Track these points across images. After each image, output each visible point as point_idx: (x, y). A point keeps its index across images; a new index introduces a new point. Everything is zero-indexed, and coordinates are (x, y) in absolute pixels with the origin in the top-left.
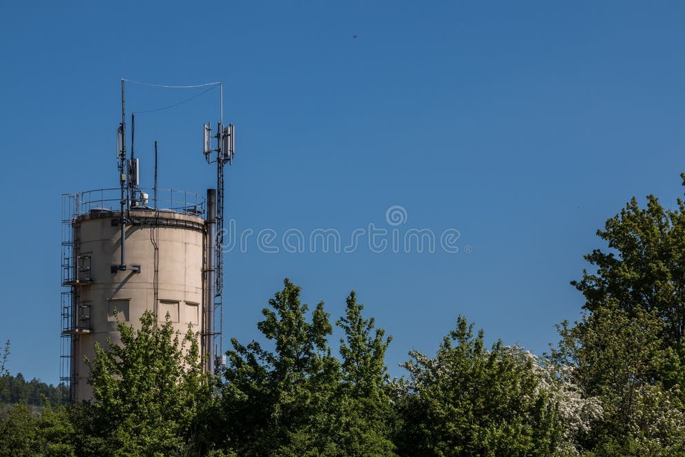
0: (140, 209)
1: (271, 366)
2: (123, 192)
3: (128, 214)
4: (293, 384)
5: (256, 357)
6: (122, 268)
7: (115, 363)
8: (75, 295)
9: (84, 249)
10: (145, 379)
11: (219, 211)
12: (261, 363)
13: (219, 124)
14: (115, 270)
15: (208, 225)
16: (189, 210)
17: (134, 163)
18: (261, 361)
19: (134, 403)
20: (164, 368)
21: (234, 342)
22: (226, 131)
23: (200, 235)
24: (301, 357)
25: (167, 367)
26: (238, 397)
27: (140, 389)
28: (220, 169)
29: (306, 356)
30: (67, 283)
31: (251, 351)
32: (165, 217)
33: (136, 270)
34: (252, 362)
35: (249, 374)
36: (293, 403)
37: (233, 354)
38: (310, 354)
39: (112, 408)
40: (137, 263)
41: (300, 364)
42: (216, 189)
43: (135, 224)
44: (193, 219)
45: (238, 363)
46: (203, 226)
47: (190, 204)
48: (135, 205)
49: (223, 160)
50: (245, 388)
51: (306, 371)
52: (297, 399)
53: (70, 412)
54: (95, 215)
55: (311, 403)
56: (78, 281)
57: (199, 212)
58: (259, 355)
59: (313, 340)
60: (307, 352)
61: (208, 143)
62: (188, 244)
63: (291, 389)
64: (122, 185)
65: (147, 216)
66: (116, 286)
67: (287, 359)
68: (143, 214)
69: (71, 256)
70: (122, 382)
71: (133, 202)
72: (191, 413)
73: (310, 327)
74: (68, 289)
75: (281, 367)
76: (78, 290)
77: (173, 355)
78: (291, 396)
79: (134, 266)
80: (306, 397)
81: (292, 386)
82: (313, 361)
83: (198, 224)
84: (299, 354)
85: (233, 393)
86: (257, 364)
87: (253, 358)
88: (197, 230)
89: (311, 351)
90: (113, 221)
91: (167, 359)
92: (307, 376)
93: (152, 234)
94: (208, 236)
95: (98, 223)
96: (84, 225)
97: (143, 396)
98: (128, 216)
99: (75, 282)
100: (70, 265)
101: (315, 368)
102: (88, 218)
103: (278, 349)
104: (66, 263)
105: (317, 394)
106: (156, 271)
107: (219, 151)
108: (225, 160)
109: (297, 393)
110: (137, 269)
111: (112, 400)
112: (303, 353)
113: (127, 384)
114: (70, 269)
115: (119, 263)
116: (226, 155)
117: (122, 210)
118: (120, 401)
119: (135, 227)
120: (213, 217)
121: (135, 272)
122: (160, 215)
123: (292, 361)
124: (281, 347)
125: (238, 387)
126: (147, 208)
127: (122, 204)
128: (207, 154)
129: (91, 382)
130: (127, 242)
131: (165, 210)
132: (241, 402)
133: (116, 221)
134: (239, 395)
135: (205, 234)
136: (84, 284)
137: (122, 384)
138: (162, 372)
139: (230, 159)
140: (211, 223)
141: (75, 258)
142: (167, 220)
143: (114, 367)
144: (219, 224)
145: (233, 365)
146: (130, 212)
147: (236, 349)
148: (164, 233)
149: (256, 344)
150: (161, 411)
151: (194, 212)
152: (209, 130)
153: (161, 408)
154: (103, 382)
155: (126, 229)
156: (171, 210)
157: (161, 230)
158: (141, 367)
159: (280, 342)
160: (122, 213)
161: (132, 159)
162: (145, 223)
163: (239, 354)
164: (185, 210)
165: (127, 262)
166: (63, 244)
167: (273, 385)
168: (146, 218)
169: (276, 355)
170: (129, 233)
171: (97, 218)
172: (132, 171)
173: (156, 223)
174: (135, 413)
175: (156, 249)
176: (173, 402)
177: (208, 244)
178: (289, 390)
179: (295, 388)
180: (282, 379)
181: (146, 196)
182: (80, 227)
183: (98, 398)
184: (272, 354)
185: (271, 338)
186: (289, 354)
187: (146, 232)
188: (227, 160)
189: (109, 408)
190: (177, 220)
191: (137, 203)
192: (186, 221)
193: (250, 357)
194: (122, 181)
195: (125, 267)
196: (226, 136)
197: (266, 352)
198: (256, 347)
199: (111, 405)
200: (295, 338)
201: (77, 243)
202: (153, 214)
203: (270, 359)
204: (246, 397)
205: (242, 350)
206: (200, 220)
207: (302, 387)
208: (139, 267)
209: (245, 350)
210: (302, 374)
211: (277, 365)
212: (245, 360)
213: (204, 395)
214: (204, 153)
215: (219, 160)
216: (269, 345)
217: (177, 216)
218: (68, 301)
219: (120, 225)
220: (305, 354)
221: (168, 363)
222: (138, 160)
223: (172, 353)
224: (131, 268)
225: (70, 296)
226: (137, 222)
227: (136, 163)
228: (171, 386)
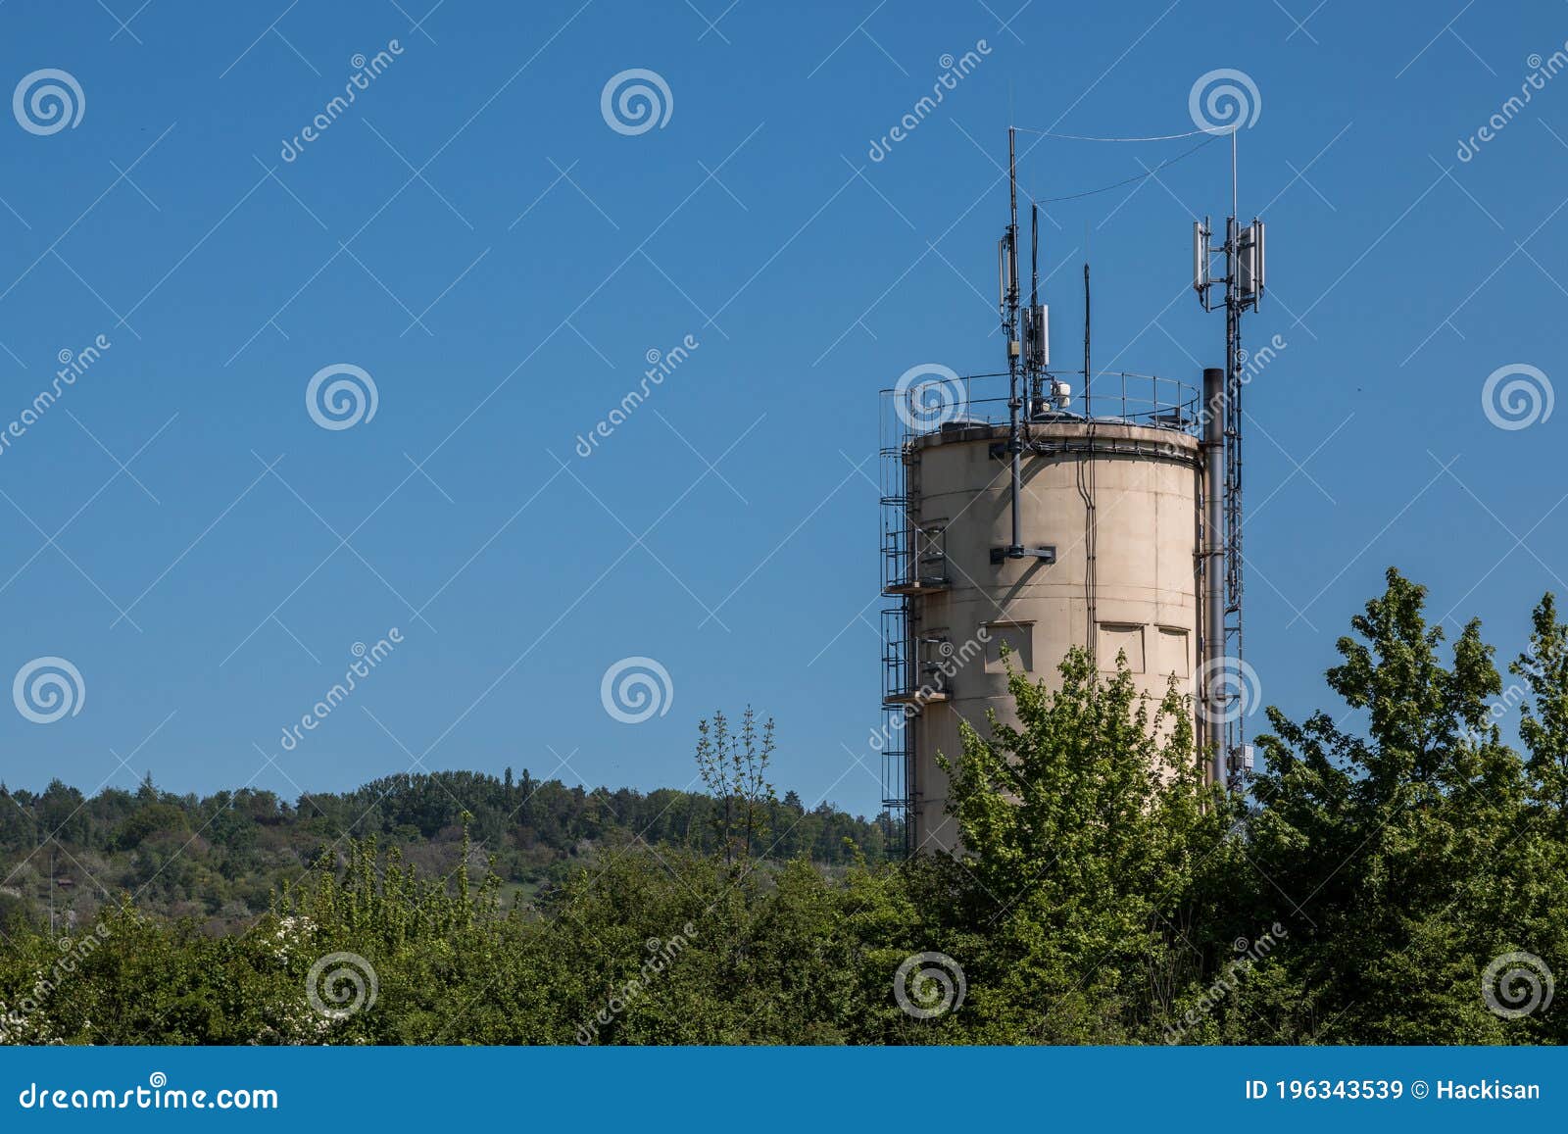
0: (1052, 418)
1: (1359, 770)
2: (1013, 381)
3: (1027, 430)
4: (1412, 809)
5: (1326, 748)
6: (1015, 552)
7: (1006, 768)
8: (912, 616)
9: (929, 511)
10: (1073, 802)
11: (1230, 419)
12: (1336, 763)
13: (1229, 222)
14: (999, 556)
15: (1208, 450)
16: (1163, 419)
17: (1038, 316)
18: (1337, 758)
19: (1050, 855)
20: (1116, 777)
21: (1273, 715)
22: (1246, 236)
23: (1189, 474)
24: (1430, 746)
25: (1124, 775)
26: (1286, 840)
27: (1063, 824)
28: (1232, 322)
29: (1442, 745)
30: (894, 589)
31: (1312, 736)
32: (1108, 435)
33: (1046, 557)
34: (1317, 761)
35: (1310, 787)
36: (1414, 852)
37: (1271, 741)
38: (1451, 741)
39: (1002, 867)
40: (1047, 540)
41: (1428, 763)
42: (1224, 368)
43: (1041, 454)
44: (1172, 437)
45: (1284, 762)
46: (1195, 453)
47: (1166, 405)
48: (1041, 410)
49: (1240, 301)
50: (1301, 818)
51: (1442, 778)
52: (1421, 845)
53: (908, 877)
54: (953, 434)
55: (1455, 852)
56: (917, 585)
57: (1185, 422)
58: (1333, 745)
59: (1456, 707)
60: (1443, 736)
61: (1205, 264)
62: (1162, 494)
63: (1407, 821)
64: (1013, 365)
65: (1069, 434)
66: (1003, 593)
67: (1398, 753)
68: (1060, 430)
69: (900, 529)
70: (1023, 809)
71: (1038, 404)
72: (1179, 878)
73: (1449, 679)
74: (897, 602)
75: (1385, 771)
76: (918, 603)
77: (1134, 747)
78: (1408, 836)
79: (1041, 549)
80: (1442, 840)
81: (1411, 813)
82: (1458, 756)
83: (1184, 449)
84: (1424, 741)
85: (1273, 832)
86: (1328, 766)
87: (1318, 751)
88: (1182, 462)
89: (1452, 733)
90: (992, 448)
91: (1121, 756)
92: (1445, 792)
93: (1080, 472)
94: (1207, 475)
95: (958, 454)
96: (928, 459)
97: (1070, 840)
98: (1027, 437)
99: (911, 585)
100: (900, 549)
101: (1464, 771)
102: (936, 442)
103: (1376, 729)
104: (891, 544)
105: (1469, 832)
106: (1091, 558)
107: (1229, 281)
108: (1244, 301)
109: (1422, 829)
110: (1048, 554)
111: (1001, 850)
112: (1434, 738)
113: (1034, 812)
114: (900, 557)
115: (1007, 541)
116: (1246, 290)
117: (1013, 422)
118: (1019, 853)
119: (1042, 461)
120: (1218, 431)
121: (1043, 560)
122: (1099, 430)
123: (1410, 756)
124: (1382, 724)
125: (1285, 819)
126: (1068, 417)
127: (1013, 408)
128: (1201, 289)
129: (951, 809)
130: (1027, 493)
131: (1108, 418)
132: (1293, 852)
133: (998, 445)
134: (1288, 835)
135: (1199, 471)
136: (931, 590)
137: (1022, 814)
138: (1110, 785)
139: (1254, 300)
140: (1213, 445)
141: (910, 531)
142: (1114, 441)
143: (1004, 775)
144: (1231, 447)
145: (1273, 768)
146: (1031, 427)
147: (1279, 731)
148: (1107, 471)
149: (1325, 719)
150: (1111, 873)
151: (1175, 421)
152: (1206, 235)
153: (1111, 867)
154: (979, 810)
155: (1021, 464)
156: (1122, 420)
157: (1102, 465)
158: (1065, 776)
159: (1380, 713)
160: (1013, 429)
161: (1034, 306)
162: (1064, 451)
163: (1285, 743)
164: (1153, 418)
165: (1027, 539)
166: (882, 501)
167: (1365, 812)
168: (1066, 439)
169: (1372, 743)
170: (1028, 474)
171: (958, 441)
172: (1034, 334)
173: (1090, 449)
174: (1054, 878)
175: (1091, 508)
176: (1138, 854)
177: (1207, 493)
178: (1403, 823)
179: (1417, 818)
180: (1385, 798)
181: (1065, 389)
182: (919, 463)
183: (971, 845)
184: (1361, 741)
185: (1358, 704)
186: (1401, 740)
187: (1066, 470)
188: (1248, 300)
189: (994, 867)
190: (1136, 442)
191: (1046, 406)
192: (1155, 444)
193: (1310, 746)
194: (1013, 358)
195: (1022, 550)
196: (1244, 247)
197: (1347, 738)
198: (1324, 725)
199: (999, 860)
200: (1415, 705)
201: (914, 500)
202: (1082, 429)
203: (1357, 753)
204: (1305, 841)
205: (1291, 732)
206: (1189, 439)
207: (1434, 816)
208: (1053, 549)
209: (1299, 732)
210: (1432, 786)
211: (1374, 766)
212: (1300, 757)
213: (1205, 837)
214: (1196, 287)
215: (1229, 302)
216: (1355, 721)
217: (1136, 433)
218: (896, 629)
219: (1008, 455)
220: (1439, 740)
221: (1125, 766)
222: (1046, 308)
223: (1133, 741)
224: (1033, 551)
225: (901, 617)
226: (1046, 447)
227: (1042, 316)
228: (1132, 816)
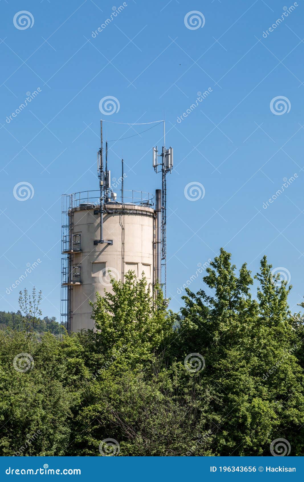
0: (112, 203)
1: (212, 306)
2: (101, 192)
3: (105, 207)
4: (228, 318)
5: (203, 300)
6: (101, 242)
7: (109, 305)
8: (70, 260)
9: (76, 230)
10: (129, 315)
11: (163, 204)
12: (205, 304)
13: (163, 148)
14: (96, 243)
15: (157, 213)
16: (144, 203)
17: (107, 174)
18: (206, 303)
19: (122, 330)
20: (141, 308)
21: (187, 290)
22: (168, 152)
23: (151, 219)
24: (232, 300)
25: (144, 307)
26: (192, 327)
27: (126, 321)
28: (164, 176)
29: (236, 299)
30: (65, 252)
31: (198, 296)
32: (128, 208)
33: (110, 243)
34: (200, 304)
35: (198, 311)
36: (228, 330)
37: (186, 298)
38: (238, 298)
39: (108, 334)
40: (111, 239)
41: (232, 305)
42: (161, 189)
43: (109, 213)
44: (147, 209)
45: (191, 304)
46: (153, 213)
47: (145, 199)
48: (108, 201)
49: (166, 170)
50: (195, 321)
51: (236, 309)
52: (230, 328)
53: (80, 337)
54: (83, 208)
55: (240, 330)
56: (72, 251)
57: (150, 205)
58: (205, 299)
59: (240, 288)
60: (236, 297)
61: (156, 160)
62: (144, 225)
63: (226, 321)
64: (101, 188)
65: (117, 207)
66: (97, 254)
67: (224, 301)
68: (114, 207)
69: (67, 235)
70: (114, 317)
71: (107, 199)
72: (159, 338)
73: (238, 280)
74: (66, 256)
75: (220, 307)
76: (72, 257)
77: (147, 299)
78: (227, 326)
79: (108, 241)
80: (237, 327)
81: (228, 319)
82: (241, 302)
83: (150, 212)
84: (231, 298)
85: (188, 324)
86: (203, 305)
87: (200, 300)
88: (150, 216)
89: (239, 296)
90: (95, 211)
91: (143, 302)
92: (236, 312)
93: (120, 219)
94: (156, 220)
95: (85, 213)
96: (76, 215)
97: (128, 327)
98: (105, 208)
99: (70, 251)
100: (67, 240)
101: (242, 307)
102: (78, 209)
103: (217, 294)
104: (65, 239)
105: (244, 325)
106: (123, 244)
107: (163, 164)
108: (167, 170)
109: (231, 324)
110: (110, 242)
111: (108, 329)
112: (234, 297)
113: (117, 318)
114: (67, 243)
115: (99, 239)
116: (167, 167)
117: (101, 204)
118: (113, 330)
119: (109, 215)
120: (160, 208)
121: (109, 244)
122: (126, 207)
123: (227, 302)
124: (219, 293)
125: (191, 320)
126: (117, 203)
127: (101, 200)
128: (155, 167)
129: (93, 318)
130: (104, 225)
131: (128, 203)
132: (194, 330)
133: (97, 212)
134: (192, 325)
135: (154, 218)
136: (76, 252)
137: (115, 319)
138: (140, 310)
139: (170, 170)
140: (158, 211)
141: (70, 235)
142: (130, 210)
143: (109, 307)
144: (163, 212)
145: (188, 306)
146: (106, 205)
147: (189, 295)
148: (127, 218)
149: (203, 291)
150: (140, 336)
151: (147, 204)
152: (156, 151)
153: (140, 334)
154: (102, 317)
155: (103, 216)
156: (132, 204)
157: (126, 216)
158: (127, 308)
159: (219, 290)
160: (101, 206)
161: (106, 171)
162: (116, 213)
163: (190, 298)
164: (141, 203)
165: (104, 238)
166: (62, 227)
167: (214, 318)
168: (116, 209)
169: (216, 299)
170: (105, 219)
171: (85, 209)
172: (106, 179)
173: (123, 212)
174: (123, 337)
175: (123, 229)
176: (147, 331)
177: (156, 225)
178: (225, 322)
179: (230, 321)
180: (220, 315)
181: (115, 195)
182: (73, 215)
183: (98, 327)
184: (213, 298)
185: (212, 287)
186: (224, 298)
187: (116, 218)
188: (168, 170)
189: (106, 334)
190: (136, 210)
191: (109, 200)
192: (142, 211)
193: (198, 300)
194: (101, 186)
195: (103, 241)
196: (167, 155)
197: (209, 297)
198: (202, 293)
199: (108, 332)
200: (229, 287)
201: (71, 225)
202: (121, 207)
203: (212, 301)
204: (197, 327)
205: (192, 295)
206: (151, 210)
207: (234, 320)
208: (112, 241)
209: (195, 295)
210: (233, 311)
211: (216, 305)
212: (194, 302)
213: (167, 326)
214: (153, 166)
215: (163, 170)
216: (211, 292)
217: (136, 208)
218: (66, 264)
219: (99, 214)
220: (235, 298)
221: (144, 305)
222: (110, 171)
223: (146, 298)
224: (106, 241)
225: (67, 260)
226: (110, 211)
227: (108, 174)
228: (146, 319)
